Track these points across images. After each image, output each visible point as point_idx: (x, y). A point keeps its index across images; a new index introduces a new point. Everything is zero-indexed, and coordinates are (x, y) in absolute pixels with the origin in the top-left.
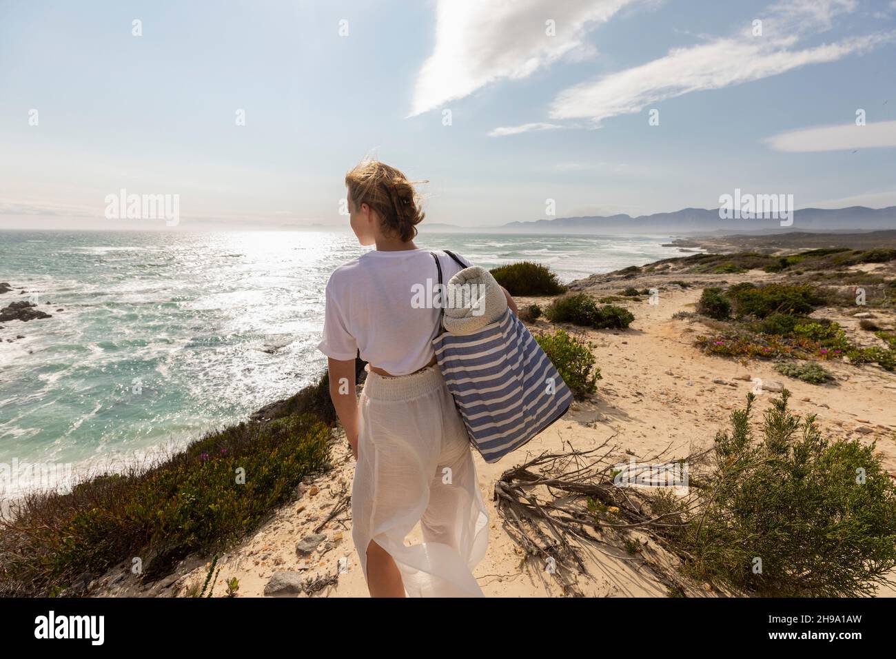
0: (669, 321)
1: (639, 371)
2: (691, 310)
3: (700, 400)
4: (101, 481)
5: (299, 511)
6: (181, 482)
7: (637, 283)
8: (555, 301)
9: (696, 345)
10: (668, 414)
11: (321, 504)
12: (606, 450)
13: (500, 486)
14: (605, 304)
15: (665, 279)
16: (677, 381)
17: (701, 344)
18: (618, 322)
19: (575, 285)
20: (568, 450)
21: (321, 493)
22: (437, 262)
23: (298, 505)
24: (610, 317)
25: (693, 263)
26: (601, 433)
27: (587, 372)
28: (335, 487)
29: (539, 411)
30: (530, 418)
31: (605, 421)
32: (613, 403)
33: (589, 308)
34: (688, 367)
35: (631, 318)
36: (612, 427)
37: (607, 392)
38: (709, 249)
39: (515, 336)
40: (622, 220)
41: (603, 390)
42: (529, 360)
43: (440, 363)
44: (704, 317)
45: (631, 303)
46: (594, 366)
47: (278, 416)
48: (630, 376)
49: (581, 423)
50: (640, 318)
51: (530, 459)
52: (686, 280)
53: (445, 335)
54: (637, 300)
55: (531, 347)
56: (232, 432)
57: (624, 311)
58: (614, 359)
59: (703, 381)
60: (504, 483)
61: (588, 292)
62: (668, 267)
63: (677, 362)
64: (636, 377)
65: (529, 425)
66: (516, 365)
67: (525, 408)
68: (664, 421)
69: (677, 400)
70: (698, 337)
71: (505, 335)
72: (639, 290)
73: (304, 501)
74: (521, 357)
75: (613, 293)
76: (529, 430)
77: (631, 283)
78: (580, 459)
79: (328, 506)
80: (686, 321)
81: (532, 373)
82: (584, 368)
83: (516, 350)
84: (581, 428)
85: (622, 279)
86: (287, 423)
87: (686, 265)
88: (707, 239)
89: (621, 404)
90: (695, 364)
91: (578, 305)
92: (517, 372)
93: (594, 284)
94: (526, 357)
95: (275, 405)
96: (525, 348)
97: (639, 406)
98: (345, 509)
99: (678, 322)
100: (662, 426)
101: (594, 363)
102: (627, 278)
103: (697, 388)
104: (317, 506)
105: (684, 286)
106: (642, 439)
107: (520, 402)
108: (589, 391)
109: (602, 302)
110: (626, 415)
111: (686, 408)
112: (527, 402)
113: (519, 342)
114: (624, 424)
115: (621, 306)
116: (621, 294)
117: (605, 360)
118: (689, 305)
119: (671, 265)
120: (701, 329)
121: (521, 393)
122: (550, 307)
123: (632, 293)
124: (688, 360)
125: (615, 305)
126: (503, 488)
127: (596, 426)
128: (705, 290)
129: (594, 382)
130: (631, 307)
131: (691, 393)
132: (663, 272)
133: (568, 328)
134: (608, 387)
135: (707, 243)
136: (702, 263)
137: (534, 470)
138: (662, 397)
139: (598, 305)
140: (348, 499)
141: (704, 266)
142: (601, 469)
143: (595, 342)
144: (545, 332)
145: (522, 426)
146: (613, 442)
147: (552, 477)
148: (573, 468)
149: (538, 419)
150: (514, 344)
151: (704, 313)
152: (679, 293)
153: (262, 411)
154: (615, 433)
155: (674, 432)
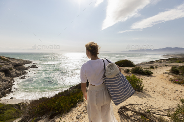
0: (162, 74)
1: (154, 86)
2: (168, 72)
3: (171, 94)
4: (43, 98)
5: (77, 109)
6: (56, 100)
7: (153, 65)
8: (133, 68)
9: (170, 80)
10: (162, 97)
11: (81, 108)
12: (146, 104)
13: (119, 110)
14: (145, 70)
15: (161, 64)
16: (165, 89)
17: (171, 80)
18: (149, 74)
19: (138, 65)
20: (136, 103)
21: (82, 106)
22: (104, 61)
23: (77, 108)
24: (146, 73)
25: (169, 60)
26: (144, 100)
27: (141, 85)
28: (84, 105)
29: (127, 94)
30: (125, 96)
31: (145, 97)
32: (147, 93)
33: (141, 70)
34: (168, 86)
35: (152, 73)
36: (147, 99)
37: (146, 90)
38: (173, 57)
39: (121, 78)
40: (149, 50)
41: (145, 89)
42: (125, 83)
43: (105, 83)
44: (172, 74)
45: (152, 69)
46: (142, 84)
47: (74, 89)
48: (152, 87)
49: (139, 97)
50: (154, 73)
51: (127, 104)
52: (167, 64)
53: (106, 77)
54: (153, 69)
55: (125, 80)
56: (66, 91)
57: (150, 71)
58: (148, 82)
59: (172, 90)
60: (120, 109)
61: (141, 67)
62: (162, 61)
63: (165, 84)
64: (153, 87)
65: (125, 97)
66: (122, 84)
67: (124, 94)
68: (161, 99)
69: (165, 94)
70: (170, 79)
71: (119, 78)
72: (154, 66)
73: (78, 107)
74: (123, 82)
75: (147, 67)
76: (125, 99)
77: (152, 65)
78: (139, 106)
79: (83, 109)
80: (167, 74)
81: (125, 86)
82: (140, 84)
83: (122, 81)
84: (139, 98)
85: (149, 64)
86: (76, 90)
87: (167, 61)
88: (173, 55)
89: (150, 93)
90: (170, 85)
91: (139, 69)
92: (122, 86)
93: (143, 64)
94: (124, 82)
95: (73, 87)
96: (124, 80)
97: (154, 94)
98: (86, 110)
99: (165, 75)
100: (161, 100)
101: (142, 83)
102: (151, 63)
103: (170, 91)
104: (81, 109)
105: (166, 66)
106: (155, 103)
107: (123, 92)
108: (141, 90)
109: (144, 69)
110: (151, 96)
111: (167, 96)
112: (124, 92)
113: (122, 79)
114: (150, 99)
115: (149, 70)
116: (149, 67)
117: (145, 83)
118: (168, 71)
119: (163, 61)
120: (171, 77)
121: (123, 90)
122: (131, 70)
123: (152, 67)
124: (168, 84)
125: (148, 70)
126: (120, 110)
127: (143, 98)
128: (172, 67)
129: (142, 88)
130: (152, 70)
131: (169, 92)
132: (160, 62)
133: (136, 75)
134: (146, 89)
135: (172, 56)
136: (171, 60)
137: (127, 107)
138: (161, 93)
139: (143, 70)
140: (87, 108)
141: (172, 61)
142: (144, 109)
143: (142, 78)
144: (130, 75)
145: (124, 98)
146: (148, 103)
147: (132, 109)
148: (137, 108)
149: (127, 96)
150: (121, 80)
151: (172, 73)
152: (165, 67)
153: (71, 87)
154: (148, 101)
155: (164, 102)
